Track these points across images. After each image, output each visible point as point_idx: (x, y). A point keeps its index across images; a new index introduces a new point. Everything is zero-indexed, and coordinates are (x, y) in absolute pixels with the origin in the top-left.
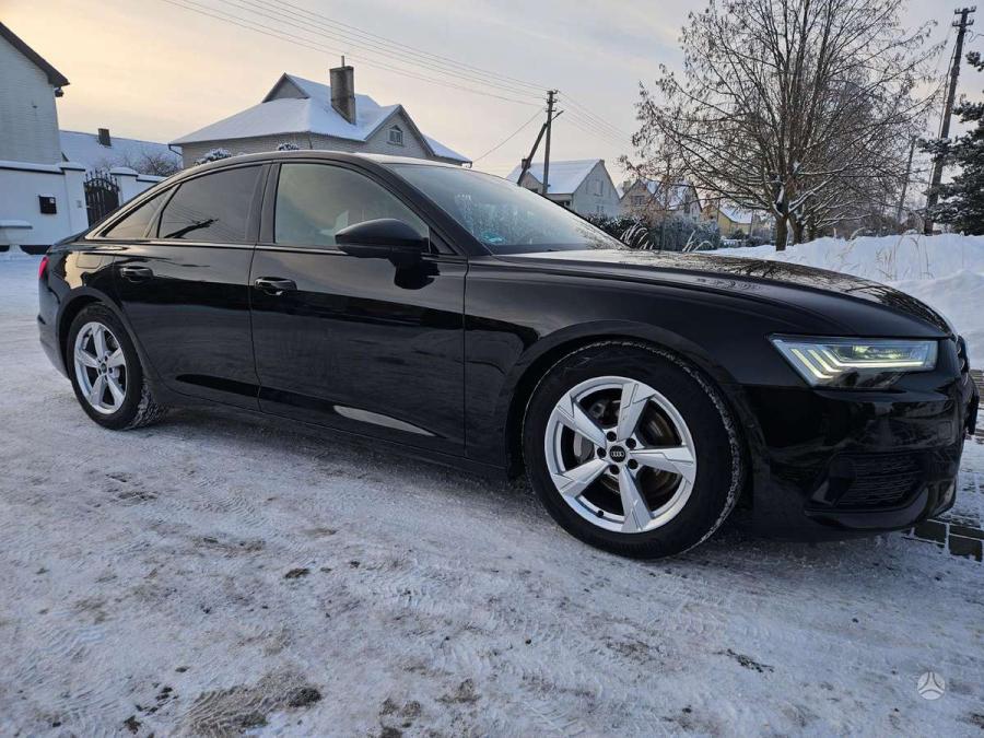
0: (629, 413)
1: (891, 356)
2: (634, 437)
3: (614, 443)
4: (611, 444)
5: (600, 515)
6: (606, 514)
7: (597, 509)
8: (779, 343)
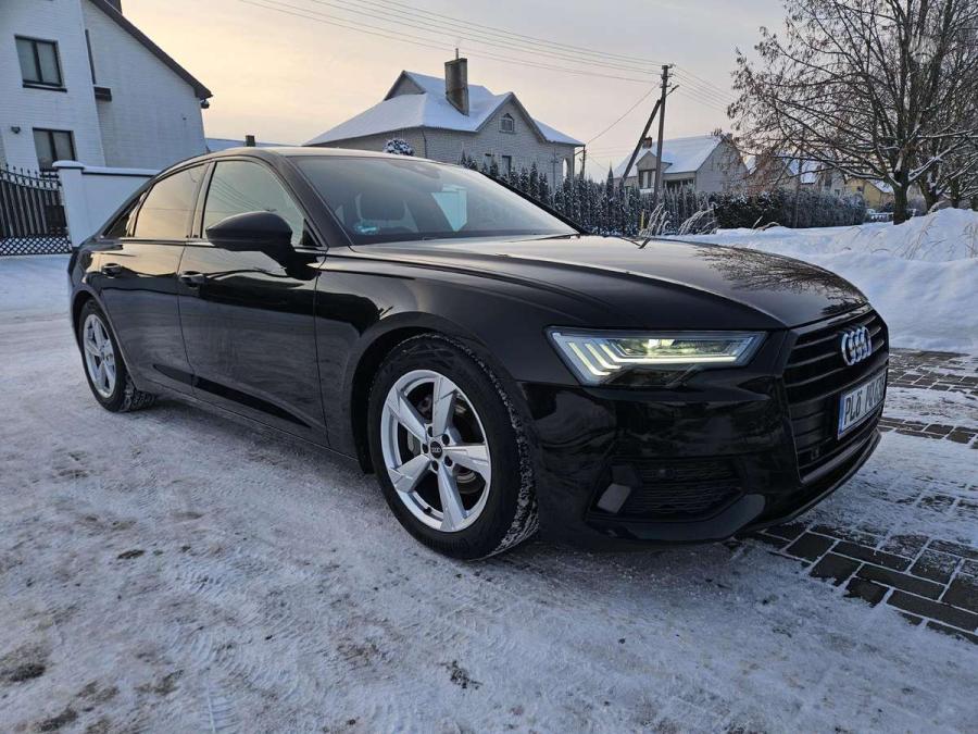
0: (441, 407)
1: (685, 351)
2: (448, 433)
4: (431, 440)
5: (428, 512)
6: (433, 511)
7: (426, 506)
8: (557, 337)
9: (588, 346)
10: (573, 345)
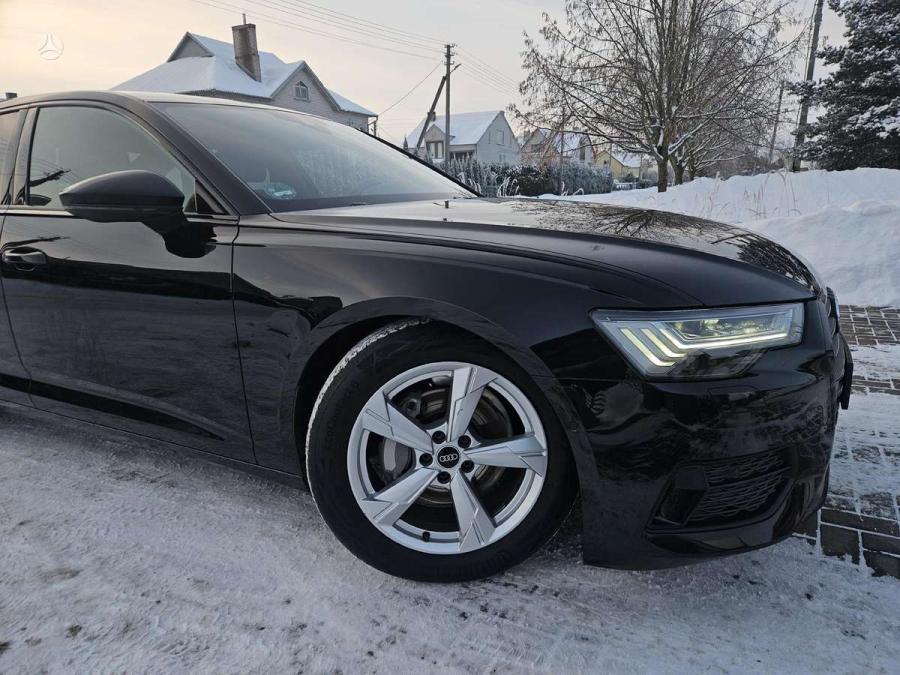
1: (748, 331)
2: (468, 434)
3: (444, 444)
4: (439, 447)
5: (426, 538)
6: (434, 534)
7: (420, 531)
9: (646, 332)
10: (626, 332)
